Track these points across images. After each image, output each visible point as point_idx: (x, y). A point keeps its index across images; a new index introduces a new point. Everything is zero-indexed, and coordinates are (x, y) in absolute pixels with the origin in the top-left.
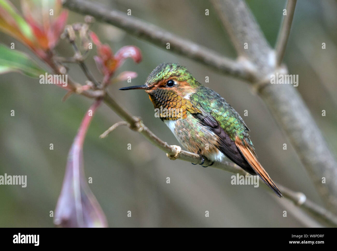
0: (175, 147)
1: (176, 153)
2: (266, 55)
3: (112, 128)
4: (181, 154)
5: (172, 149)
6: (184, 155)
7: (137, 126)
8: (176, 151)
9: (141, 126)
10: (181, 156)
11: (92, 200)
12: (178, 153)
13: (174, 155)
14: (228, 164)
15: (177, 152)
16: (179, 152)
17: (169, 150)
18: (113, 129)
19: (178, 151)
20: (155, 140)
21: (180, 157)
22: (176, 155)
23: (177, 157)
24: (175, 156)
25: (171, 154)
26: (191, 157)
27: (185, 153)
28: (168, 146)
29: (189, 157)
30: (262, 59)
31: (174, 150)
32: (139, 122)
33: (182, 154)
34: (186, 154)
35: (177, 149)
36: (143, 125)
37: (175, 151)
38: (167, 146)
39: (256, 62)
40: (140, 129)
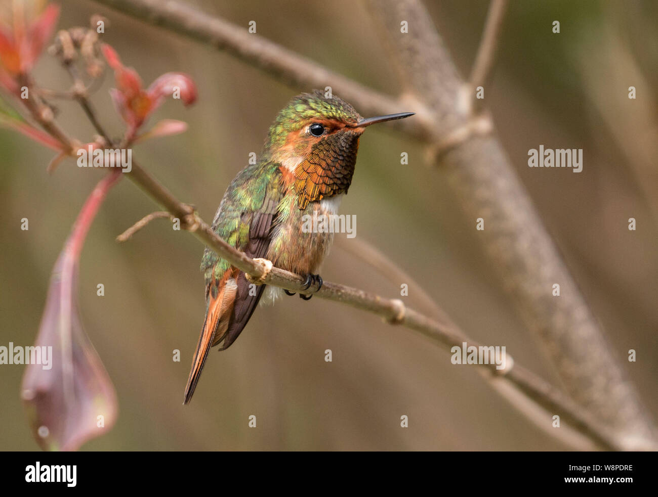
0: (262, 262)
1: (263, 272)
2: (453, 94)
3: (140, 224)
4: (273, 274)
5: (255, 266)
6: (278, 276)
7: (189, 220)
8: (263, 269)
9: (195, 222)
10: (272, 278)
11: (91, 357)
12: (267, 274)
13: (260, 277)
14: (363, 296)
15: (265, 272)
16: (269, 271)
17: (249, 266)
18: (142, 225)
19: (267, 270)
20: (222, 248)
21: (270, 280)
22: (263, 277)
23: (264, 280)
24: (261, 279)
25: (253, 275)
26: (292, 281)
27: (281, 273)
28: (248, 259)
29: (289, 280)
30: (446, 99)
31: (259, 267)
32: (192, 213)
33: (275, 275)
34: (283, 275)
35: (264, 265)
36: (198, 219)
37: (261, 269)
38: (245, 260)
39: (434, 105)
40: (194, 228)
